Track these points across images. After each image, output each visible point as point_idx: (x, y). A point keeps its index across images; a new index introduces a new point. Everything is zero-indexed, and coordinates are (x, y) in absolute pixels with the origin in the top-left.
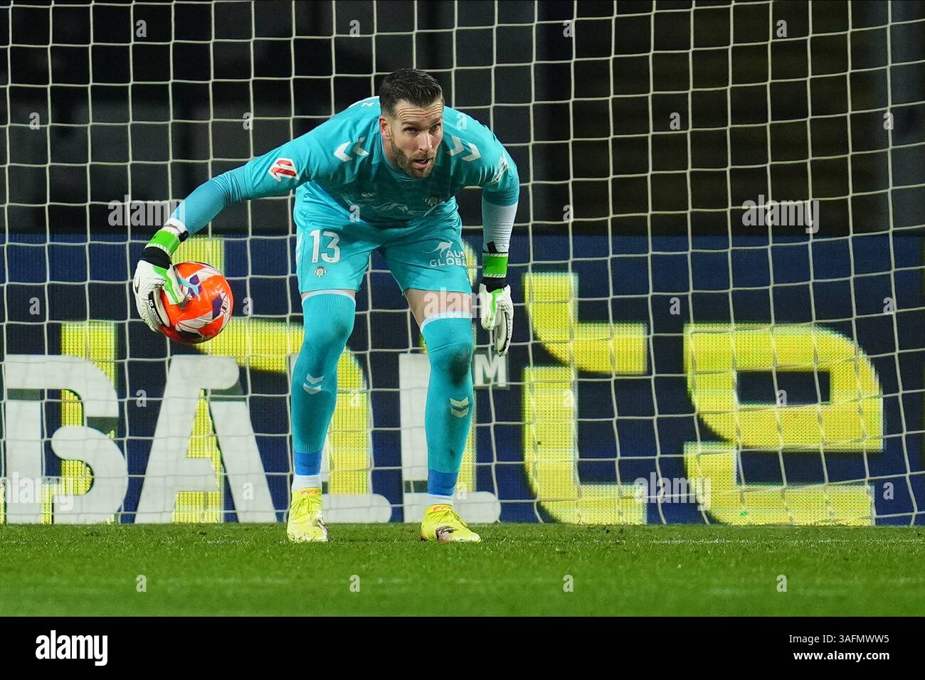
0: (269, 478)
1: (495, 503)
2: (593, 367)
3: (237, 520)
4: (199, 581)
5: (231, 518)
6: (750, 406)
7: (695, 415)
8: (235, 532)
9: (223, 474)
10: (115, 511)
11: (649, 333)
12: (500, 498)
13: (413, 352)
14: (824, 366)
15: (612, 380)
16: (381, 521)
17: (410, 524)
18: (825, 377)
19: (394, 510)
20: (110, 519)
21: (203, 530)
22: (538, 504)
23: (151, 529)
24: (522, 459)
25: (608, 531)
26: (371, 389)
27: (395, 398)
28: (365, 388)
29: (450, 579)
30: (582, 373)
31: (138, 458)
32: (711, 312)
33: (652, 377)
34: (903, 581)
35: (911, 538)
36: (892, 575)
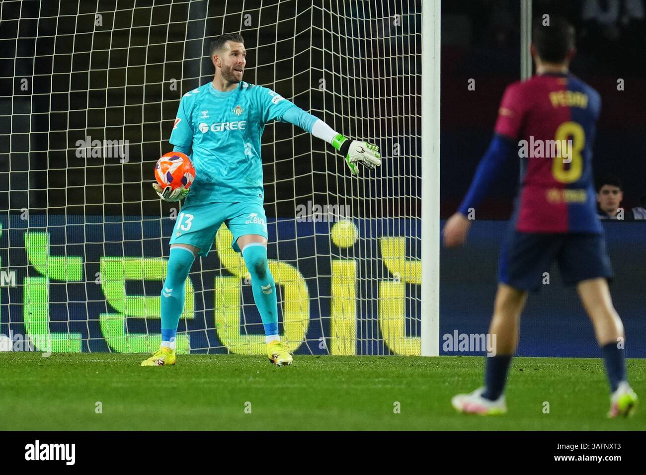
2: (57, 277)
6: (132, 297)
7: (105, 301)
11: (84, 262)
15: (66, 284)
24: (23, 321)
25: (63, 356)
30: (51, 280)
32: (114, 252)
33: (85, 283)
34: (203, 380)
35: (207, 360)
36: (198, 377)
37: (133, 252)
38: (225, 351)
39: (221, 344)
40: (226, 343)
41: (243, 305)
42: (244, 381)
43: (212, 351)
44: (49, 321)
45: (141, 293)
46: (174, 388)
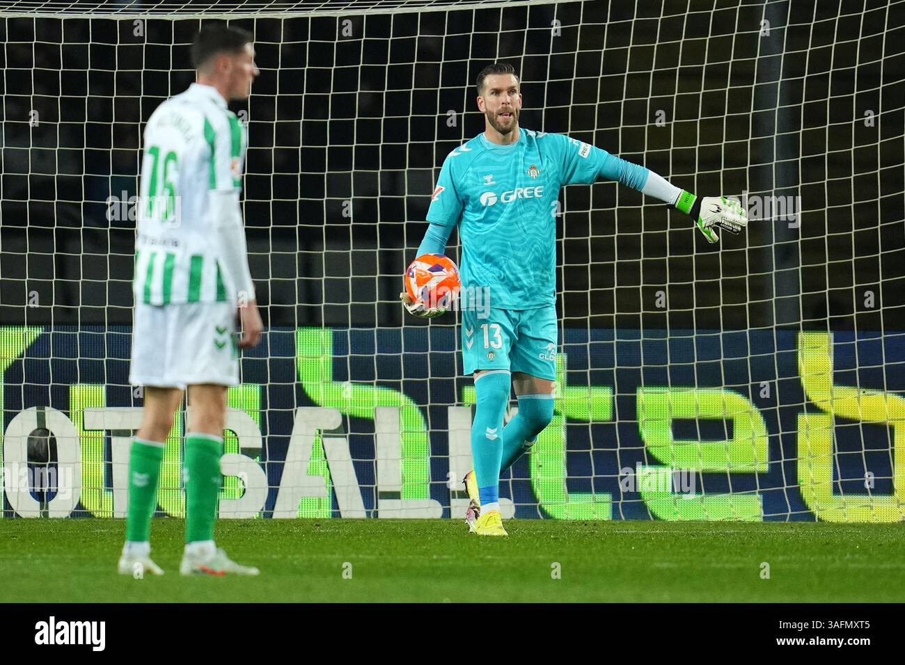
0: (361, 488)
1: (511, 505)
2: (578, 416)
3: (340, 517)
4: (314, 557)
5: (337, 515)
6: (681, 442)
7: (644, 448)
8: (339, 524)
9: (331, 486)
10: (259, 510)
11: (614, 393)
12: (515, 502)
13: (458, 405)
14: (729, 416)
15: (590, 424)
16: (435, 517)
17: (456, 519)
18: (730, 423)
19: (444, 510)
20: (255, 515)
21: (317, 523)
22: (540, 507)
23: (283, 522)
24: (529, 476)
25: (586, 525)
26: (430, 430)
27: (446, 436)
28: (425, 430)
29: (481, 556)
30: (569, 420)
31: (275, 475)
32: (656, 380)
33: (616, 423)
34: (781, 558)
35: (787, 529)
36: (774, 554)
37: (682, 379)
38: (811, 517)
39: (806, 508)
40: (813, 507)
41: (837, 453)
42: (837, 558)
43: (793, 518)
44: (566, 476)
45: (694, 438)
46: (739, 569)
